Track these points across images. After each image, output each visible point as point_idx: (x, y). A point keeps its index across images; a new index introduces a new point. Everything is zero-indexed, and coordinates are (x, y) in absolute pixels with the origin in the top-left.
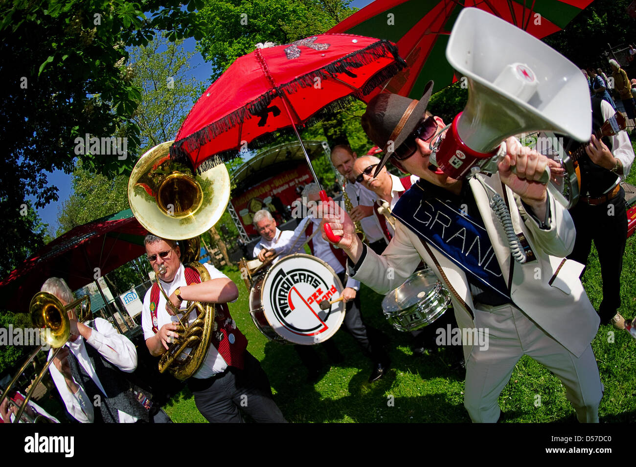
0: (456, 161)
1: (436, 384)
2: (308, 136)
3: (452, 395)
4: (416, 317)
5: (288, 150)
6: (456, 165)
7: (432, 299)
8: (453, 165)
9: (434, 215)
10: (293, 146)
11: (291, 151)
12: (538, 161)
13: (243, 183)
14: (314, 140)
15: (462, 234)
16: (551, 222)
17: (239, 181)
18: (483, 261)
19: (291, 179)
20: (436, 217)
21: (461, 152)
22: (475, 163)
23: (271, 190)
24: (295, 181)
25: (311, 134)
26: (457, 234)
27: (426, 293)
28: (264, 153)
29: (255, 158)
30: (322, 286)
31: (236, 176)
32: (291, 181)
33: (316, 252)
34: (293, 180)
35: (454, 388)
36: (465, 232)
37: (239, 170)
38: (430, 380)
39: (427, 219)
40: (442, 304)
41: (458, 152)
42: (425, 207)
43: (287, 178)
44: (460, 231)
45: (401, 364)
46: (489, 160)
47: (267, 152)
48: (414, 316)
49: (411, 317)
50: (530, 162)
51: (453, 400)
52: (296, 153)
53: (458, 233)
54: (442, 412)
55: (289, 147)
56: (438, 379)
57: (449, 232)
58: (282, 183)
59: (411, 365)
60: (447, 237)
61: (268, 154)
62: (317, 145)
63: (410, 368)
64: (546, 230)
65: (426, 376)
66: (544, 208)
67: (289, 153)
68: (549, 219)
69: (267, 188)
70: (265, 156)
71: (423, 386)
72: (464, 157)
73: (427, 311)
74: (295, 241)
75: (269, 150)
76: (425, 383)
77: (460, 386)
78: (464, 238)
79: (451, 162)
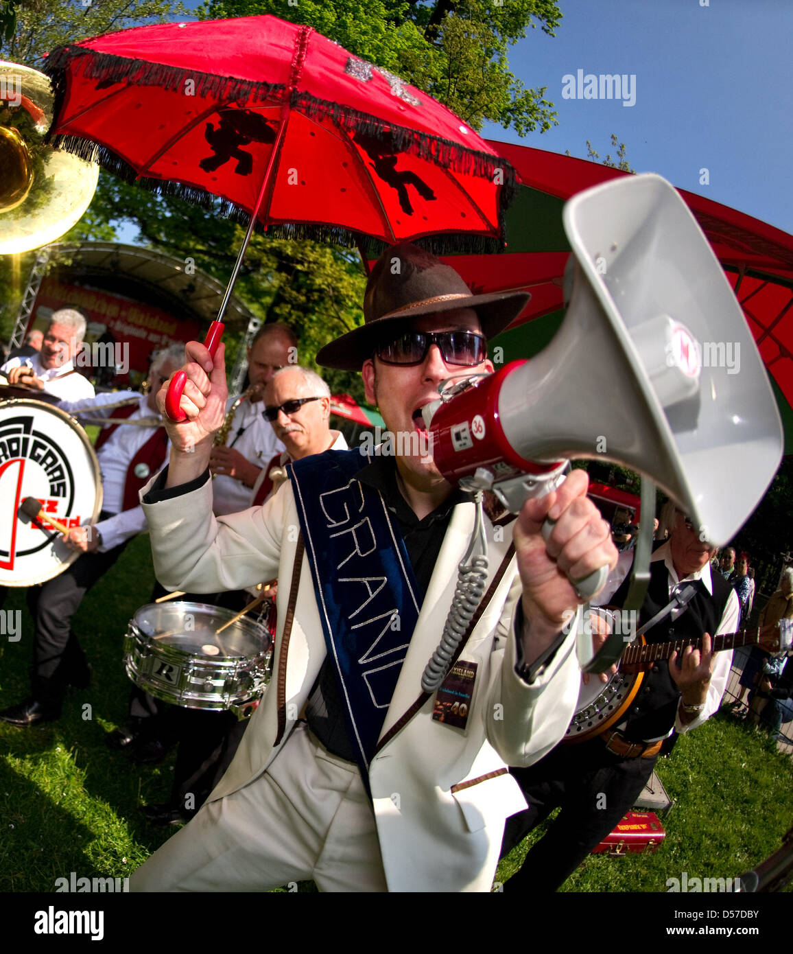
0: (463, 435)
1: (96, 811)
2: (241, 289)
3: (105, 850)
4: (170, 674)
5: (193, 283)
6: (460, 442)
7: (222, 671)
8: (453, 437)
9: (355, 518)
10: (206, 283)
11: (197, 289)
12: (599, 545)
13: (85, 269)
14: (246, 304)
15: (374, 585)
16: (542, 673)
17: (82, 260)
18: (371, 659)
19: (159, 329)
20: (356, 526)
21: (482, 424)
22: (491, 464)
23: (115, 319)
24: (161, 339)
25: (249, 292)
26: (365, 580)
27: (221, 654)
28: (156, 255)
29: (137, 249)
30: (63, 503)
31: (83, 249)
32: (156, 332)
33: (104, 451)
34: (161, 334)
35: (119, 842)
36: (383, 586)
37: (94, 245)
38: (94, 797)
39: (339, 516)
40: (227, 696)
41: (478, 419)
42: (352, 496)
43: (154, 323)
44: (374, 579)
45: (72, 734)
46: (518, 474)
47: (162, 256)
48: (167, 671)
49: (163, 666)
50: (584, 534)
51: (100, 858)
52: (199, 298)
53: (370, 579)
54: (66, 861)
55: (200, 280)
56: (107, 807)
57: (357, 567)
58: (140, 322)
59: (85, 749)
60: (346, 572)
61: (159, 261)
62: (243, 314)
63: (81, 752)
64: (522, 681)
65: (93, 787)
66: (545, 641)
67: (191, 288)
68: (541, 668)
69: (112, 310)
70: (153, 259)
71: (75, 796)
72: (480, 436)
73: (193, 680)
74: (87, 406)
75: (166, 257)
76: (82, 794)
77: (131, 848)
78: (372, 596)
79: (455, 429)
